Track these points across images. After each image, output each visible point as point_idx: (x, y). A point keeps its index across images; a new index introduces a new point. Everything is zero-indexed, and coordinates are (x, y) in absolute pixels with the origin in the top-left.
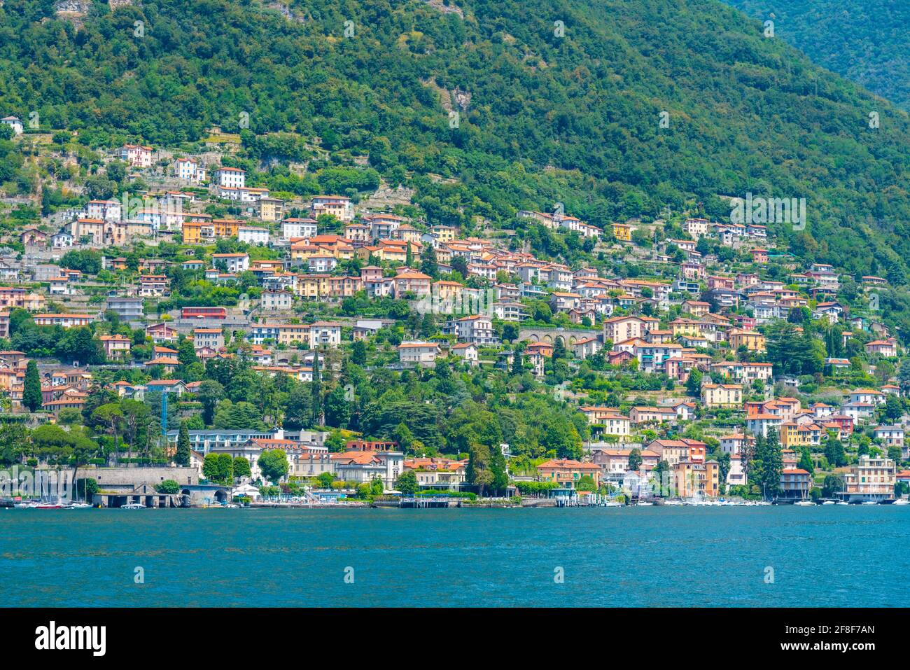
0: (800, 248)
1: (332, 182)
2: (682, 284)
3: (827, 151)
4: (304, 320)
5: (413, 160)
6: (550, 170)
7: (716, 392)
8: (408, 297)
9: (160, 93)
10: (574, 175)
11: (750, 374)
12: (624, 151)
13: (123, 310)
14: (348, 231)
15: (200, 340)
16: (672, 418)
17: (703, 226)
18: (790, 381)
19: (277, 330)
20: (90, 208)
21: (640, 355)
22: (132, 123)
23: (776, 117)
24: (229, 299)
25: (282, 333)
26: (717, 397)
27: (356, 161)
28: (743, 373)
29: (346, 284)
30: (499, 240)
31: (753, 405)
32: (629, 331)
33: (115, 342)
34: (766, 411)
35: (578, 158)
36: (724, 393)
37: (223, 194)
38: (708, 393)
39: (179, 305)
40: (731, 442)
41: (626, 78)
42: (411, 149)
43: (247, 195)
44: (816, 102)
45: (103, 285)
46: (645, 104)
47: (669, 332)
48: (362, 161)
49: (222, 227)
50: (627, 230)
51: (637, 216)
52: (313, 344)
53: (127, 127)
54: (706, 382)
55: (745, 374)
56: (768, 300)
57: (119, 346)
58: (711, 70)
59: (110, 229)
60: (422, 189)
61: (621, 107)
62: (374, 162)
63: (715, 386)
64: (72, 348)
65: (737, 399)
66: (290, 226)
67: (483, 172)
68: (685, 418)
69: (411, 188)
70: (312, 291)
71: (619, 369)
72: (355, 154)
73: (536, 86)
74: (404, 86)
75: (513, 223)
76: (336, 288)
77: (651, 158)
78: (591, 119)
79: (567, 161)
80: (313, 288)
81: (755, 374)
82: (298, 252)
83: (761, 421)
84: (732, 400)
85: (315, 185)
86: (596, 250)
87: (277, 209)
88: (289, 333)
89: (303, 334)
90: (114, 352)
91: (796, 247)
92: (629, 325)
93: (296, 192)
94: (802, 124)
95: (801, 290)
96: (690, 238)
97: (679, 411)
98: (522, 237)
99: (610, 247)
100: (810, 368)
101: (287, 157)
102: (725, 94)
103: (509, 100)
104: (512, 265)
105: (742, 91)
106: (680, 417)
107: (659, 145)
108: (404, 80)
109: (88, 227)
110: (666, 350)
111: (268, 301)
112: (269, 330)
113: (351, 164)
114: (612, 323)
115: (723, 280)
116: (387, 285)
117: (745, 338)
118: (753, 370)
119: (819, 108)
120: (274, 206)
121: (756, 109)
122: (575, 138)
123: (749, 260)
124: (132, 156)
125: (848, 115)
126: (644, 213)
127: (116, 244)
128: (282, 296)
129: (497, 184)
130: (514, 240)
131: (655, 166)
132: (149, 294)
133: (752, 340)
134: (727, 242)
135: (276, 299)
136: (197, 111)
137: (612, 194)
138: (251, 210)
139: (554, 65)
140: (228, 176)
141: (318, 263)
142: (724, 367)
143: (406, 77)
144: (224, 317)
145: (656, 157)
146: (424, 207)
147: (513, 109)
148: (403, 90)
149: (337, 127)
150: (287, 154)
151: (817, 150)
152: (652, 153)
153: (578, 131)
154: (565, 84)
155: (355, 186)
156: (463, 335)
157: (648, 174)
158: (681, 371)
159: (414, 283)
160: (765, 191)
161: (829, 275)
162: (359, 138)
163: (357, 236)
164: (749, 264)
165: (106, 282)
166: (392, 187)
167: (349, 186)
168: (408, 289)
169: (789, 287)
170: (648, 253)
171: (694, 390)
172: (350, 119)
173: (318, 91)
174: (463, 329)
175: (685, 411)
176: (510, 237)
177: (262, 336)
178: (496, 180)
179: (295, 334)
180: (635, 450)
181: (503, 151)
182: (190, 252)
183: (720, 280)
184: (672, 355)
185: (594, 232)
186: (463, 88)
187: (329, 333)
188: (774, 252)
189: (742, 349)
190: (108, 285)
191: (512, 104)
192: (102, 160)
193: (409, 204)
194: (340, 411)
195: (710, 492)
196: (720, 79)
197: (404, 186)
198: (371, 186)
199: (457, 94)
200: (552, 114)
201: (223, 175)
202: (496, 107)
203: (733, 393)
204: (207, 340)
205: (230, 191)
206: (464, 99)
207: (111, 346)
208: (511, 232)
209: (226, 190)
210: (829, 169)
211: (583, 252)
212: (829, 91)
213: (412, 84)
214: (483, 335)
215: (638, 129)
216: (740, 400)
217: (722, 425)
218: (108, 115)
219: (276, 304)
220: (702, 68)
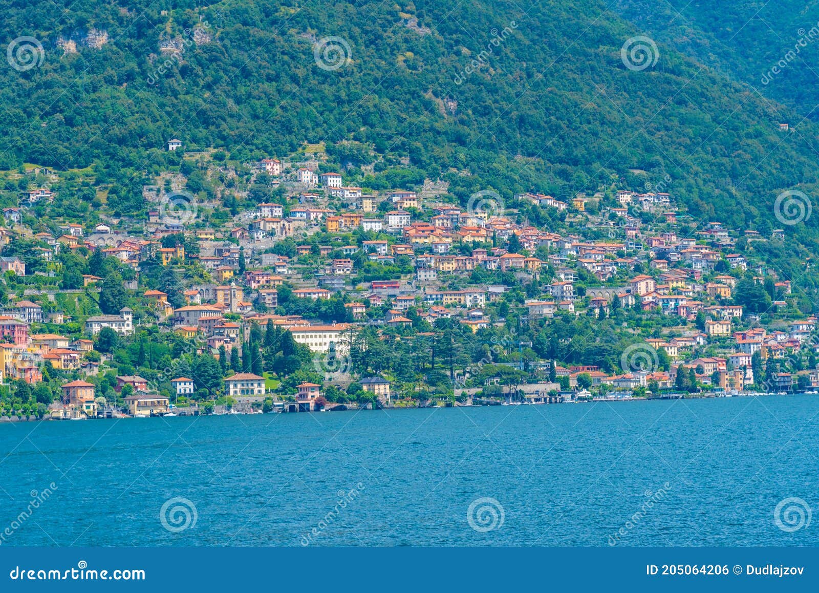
0: (695, 210)
1: (397, 179)
2: (631, 244)
3: (683, 122)
4: (449, 287)
5: (440, 158)
6: (519, 158)
7: (715, 326)
8: (511, 270)
9: (261, 115)
10: (539, 162)
11: (729, 314)
12: (564, 140)
13: (333, 284)
14: (437, 221)
15: (401, 304)
16: (694, 344)
17: (629, 196)
18: (754, 317)
19: (442, 295)
20: (263, 209)
21: (661, 303)
22: (255, 141)
23: (640, 93)
24: (395, 275)
25: (445, 297)
26: (718, 330)
27: (402, 162)
28: (725, 313)
29: (467, 262)
30: (509, 217)
31: (739, 334)
32: (647, 287)
33: (356, 308)
34: (748, 338)
35: (536, 148)
36: (720, 326)
37: (333, 193)
38: (711, 327)
39: (367, 280)
40: (737, 358)
41: (545, 76)
42: (437, 151)
43: (348, 193)
44: (666, 78)
45: (305, 266)
46: (569, 100)
47: (667, 286)
48: (406, 161)
49: (348, 219)
50: (581, 201)
51: (583, 191)
52: (469, 304)
53: (252, 144)
54: (709, 321)
55: (726, 314)
56: (696, 255)
57: (359, 310)
58: (586, 55)
59: (284, 225)
60: (453, 181)
61: (554, 104)
62: (415, 161)
63: (714, 322)
64: (332, 312)
65: (728, 330)
66: (393, 217)
67: (483, 164)
68: (702, 343)
69: (446, 181)
70: (449, 268)
71: (649, 313)
72: (400, 156)
73: (496, 91)
74: (414, 98)
75: (514, 203)
76: (461, 264)
77: (581, 143)
78: (538, 115)
79: (530, 151)
80: (448, 265)
81: (732, 314)
82: (416, 238)
83: (749, 344)
84: (725, 332)
85: (384, 181)
86: (567, 220)
87: (373, 203)
88: (449, 297)
89: (458, 297)
90: (357, 314)
91: (693, 210)
92: (647, 283)
93: (373, 188)
94: (659, 99)
95: (708, 244)
96: (621, 206)
97: (698, 339)
98: (523, 213)
99: (574, 217)
100: (763, 308)
101: (359, 161)
102: (600, 76)
103: (483, 105)
104: (534, 238)
105: (611, 72)
106: (698, 343)
107: (585, 132)
108: (413, 94)
109: (271, 223)
110: (676, 300)
111: (422, 275)
112: (437, 295)
113: (399, 163)
114: (636, 282)
115: (658, 240)
116: (495, 262)
117: (719, 289)
118: (731, 311)
119: (669, 83)
120: (371, 201)
121: (624, 87)
122: (531, 132)
123: (664, 221)
124: (268, 167)
125: (691, 89)
126: (588, 188)
127: (288, 235)
128: (432, 272)
129: (494, 174)
130: (519, 216)
131: (586, 149)
132: (341, 272)
133: (723, 290)
134: (646, 208)
135: (428, 273)
136: (291, 128)
137: (564, 174)
138: (354, 204)
139: (499, 71)
140: (332, 179)
141: (439, 247)
142: (714, 309)
143: (414, 91)
144: (398, 287)
145: (585, 143)
146: (457, 195)
147: (487, 111)
148: (414, 102)
149: (382, 135)
150: (358, 160)
151: (676, 122)
152: (583, 140)
153: (532, 127)
154: (511, 86)
155: (412, 182)
156: (556, 294)
157: (583, 156)
158: (689, 313)
159: (514, 260)
160: (660, 164)
161: (722, 231)
162: (400, 143)
163: (443, 224)
164: (664, 224)
165: (307, 264)
166: (433, 181)
167: (408, 182)
168: (510, 265)
169: (699, 242)
170: (599, 220)
171: (700, 325)
172: (390, 129)
173: (360, 106)
174: (555, 291)
175: (701, 339)
176: (516, 214)
177: (433, 299)
178: (492, 169)
179: (453, 297)
180: (681, 365)
181: (488, 145)
182: (337, 239)
183: (656, 240)
184: (680, 302)
185: (563, 207)
186: (451, 97)
187: (478, 297)
188: (678, 214)
189: (718, 297)
190: (309, 266)
191: (486, 108)
192: (251, 172)
193: (447, 193)
194: (542, 348)
195: (738, 388)
196: (594, 63)
197: (441, 180)
198: (420, 182)
199: (447, 102)
200: (514, 114)
201: (329, 179)
202: (475, 111)
203: (725, 327)
204: (405, 303)
205: (337, 190)
206: (452, 105)
207: (355, 310)
208: (515, 211)
209: (334, 191)
210: (690, 138)
211: (560, 222)
212: (670, 66)
213: (419, 96)
214: (569, 294)
215: (568, 120)
216: (729, 331)
217: (724, 347)
218: (240, 136)
219: (428, 277)
220: (579, 53)
